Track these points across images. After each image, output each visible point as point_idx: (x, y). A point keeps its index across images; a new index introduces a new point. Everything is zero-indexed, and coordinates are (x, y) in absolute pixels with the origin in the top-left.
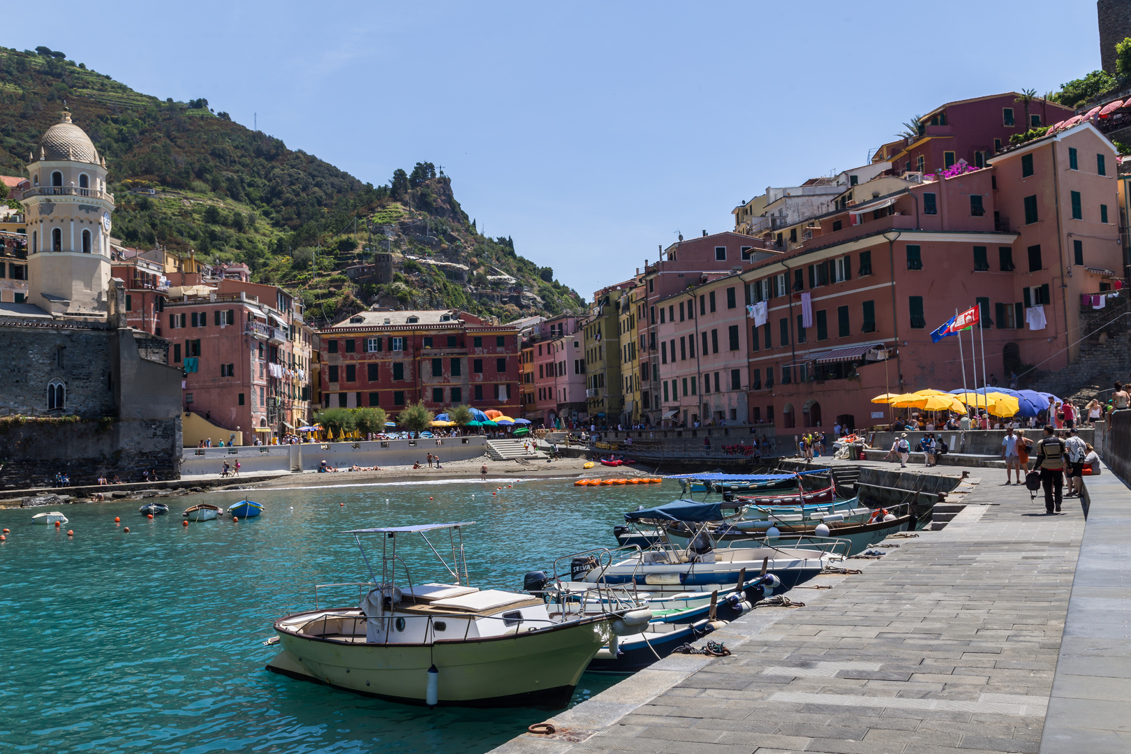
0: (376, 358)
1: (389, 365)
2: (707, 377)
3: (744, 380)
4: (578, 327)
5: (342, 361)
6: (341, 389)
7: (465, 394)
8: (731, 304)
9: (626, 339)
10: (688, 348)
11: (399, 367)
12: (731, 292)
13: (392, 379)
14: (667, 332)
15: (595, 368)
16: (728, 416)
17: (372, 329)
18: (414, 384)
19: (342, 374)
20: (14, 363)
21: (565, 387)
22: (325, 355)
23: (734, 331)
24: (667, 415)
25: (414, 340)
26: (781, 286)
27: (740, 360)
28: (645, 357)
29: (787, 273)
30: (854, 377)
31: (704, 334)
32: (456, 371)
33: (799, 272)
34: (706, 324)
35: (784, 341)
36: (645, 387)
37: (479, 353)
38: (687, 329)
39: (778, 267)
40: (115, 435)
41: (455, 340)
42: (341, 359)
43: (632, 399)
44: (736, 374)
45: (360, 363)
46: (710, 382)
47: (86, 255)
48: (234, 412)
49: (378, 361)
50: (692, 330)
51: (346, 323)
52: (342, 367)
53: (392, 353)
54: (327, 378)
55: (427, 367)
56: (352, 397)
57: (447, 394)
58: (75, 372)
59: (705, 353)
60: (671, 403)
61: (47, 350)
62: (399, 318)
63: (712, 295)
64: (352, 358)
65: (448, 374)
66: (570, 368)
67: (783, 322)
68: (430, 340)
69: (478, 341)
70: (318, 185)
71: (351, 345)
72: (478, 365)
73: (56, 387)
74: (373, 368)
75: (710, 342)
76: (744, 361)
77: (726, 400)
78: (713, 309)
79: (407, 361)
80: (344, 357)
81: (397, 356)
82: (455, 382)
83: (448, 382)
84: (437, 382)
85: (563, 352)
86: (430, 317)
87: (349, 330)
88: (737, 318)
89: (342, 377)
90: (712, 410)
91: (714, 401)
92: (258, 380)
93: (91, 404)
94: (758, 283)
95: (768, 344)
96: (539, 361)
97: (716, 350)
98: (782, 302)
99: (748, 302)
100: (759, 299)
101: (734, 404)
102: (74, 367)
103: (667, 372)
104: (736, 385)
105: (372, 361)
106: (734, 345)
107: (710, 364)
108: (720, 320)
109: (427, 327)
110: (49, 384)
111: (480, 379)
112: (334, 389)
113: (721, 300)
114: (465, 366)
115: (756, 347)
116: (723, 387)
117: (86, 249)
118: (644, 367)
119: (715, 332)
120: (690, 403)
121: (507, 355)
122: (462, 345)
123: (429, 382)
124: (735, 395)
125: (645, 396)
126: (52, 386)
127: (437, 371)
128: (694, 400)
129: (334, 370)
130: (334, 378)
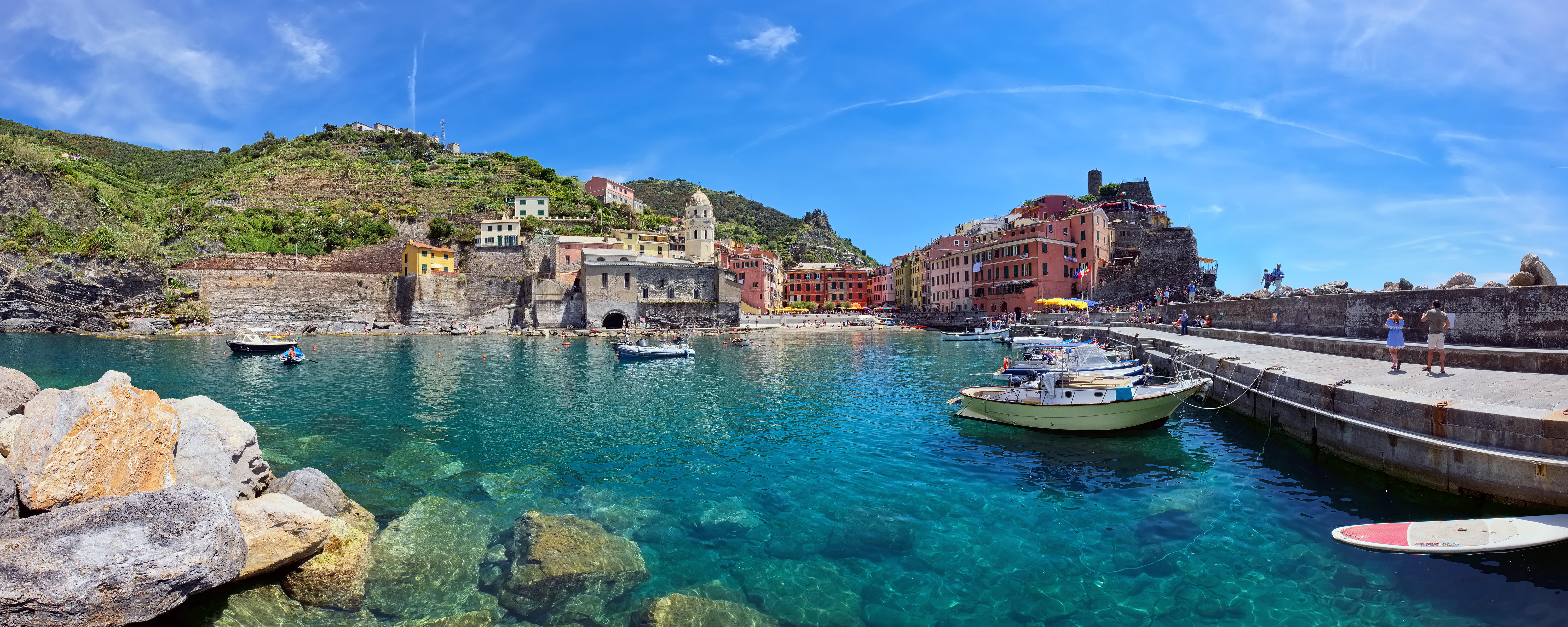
0: (809, 282)
1: (814, 284)
2: (954, 292)
3: (971, 293)
4: (891, 271)
5: (795, 283)
6: (794, 294)
7: (845, 297)
8: (966, 262)
9: (914, 276)
10: (945, 279)
11: (818, 285)
12: (966, 258)
13: (815, 290)
14: (934, 273)
15: (901, 287)
16: (963, 307)
17: (807, 270)
18: (824, 292)
21: (886, 295)
22: (789, 280)
23: (967, 273)
24: (934, 306)
25: (824, 275)
26: (989, 256)
27: (969, 285)
28: (924, 283)
29: (992, 251)
30: (1021, 293)
31: (953, 275)
32: (842, 288)
33: (997, 251)
34: (954, 270)
35: (990, 278)
36: (924, 295)
37: (851, 280)
38: (945, 272)
39: (989, 248)
41: (842, 275)
43: (916, 301)
44: (967, 291)
45: (803, 284)
46: (956, 294)
47: (706, 240)
48: (758, 301)
50: (947, 272)
51: (797, 268)
52: (795, 285)
53: (815, 280)
55: (830, 285)
56: (799, 297)
57: (838, 297)
58: (703, 283)
59: (953, 281)
60: (936, 302)
61: (693, 275)
62: (818, 266)
63: (958, 259)
64: (799, 282)
65: (838, 289)
66: (888, 287)
67: (989, 271)
68: (830, 275)
69: (851, 276)
71: (799, 276)
72: (850, 285)
73: (696, 290)
74: (808, 286)
75: (956, 278)
76: (971, 285)
77: (963, 301)
78: (958, 264)
79: (821, 283)
80: (796, 281)
81: (817, 281)
82: (842, 292)
83: (838, 292)
84: (834, 292)
85: (885, 281)
86: (830, 266)
87: (798, 270)
88: (967, 268)
89: (796, 289)
90: (955, 305)
91: (956, 302)
92: (767, 289)
93: (709, 296)
94: (978, 254)
95: (982, 279)
96: (874, 284)
97: (958, 280)
98: (989, 262)
99: (973, 262)
100: (979, 261)
101: (966, 303)
103: (934, 289)
104: (967, 295)
105: (807, 283)
106: (967, 279)
107: (955, 286)
108: (962, 269)
109: (830, 270)
110: (694, 289)
111: (851, 291)
112: (792, 294)
113: (962, 260)
114: (845, 285)
115: (976, 280)
116: (961, 296)
117: (706, 238)
118: (924, 288)
119: (958, 274)
120: (946, 302)
121: (862, 282)
122: (844, 277)
123: (831, 291)
124: (966, 299)
125: (924, 299)
127: (834, 287)
128: (948, 301)
129: (792, 286)
130: (792, 289)
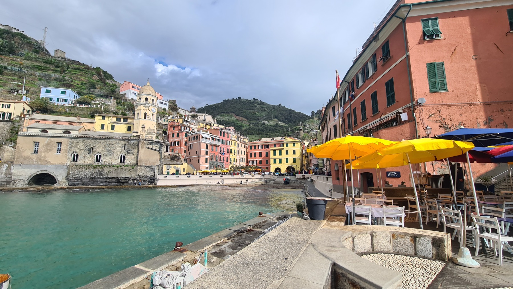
1: (265, 153)
19: (253, 155)
20: (110, 149)
23: (335, 127)
32: (280, 154)
35: (349, 127)
40: (136, 171)
45: (257, 152)
47: (145, 119)
52: (253, 153)
53: (265, 149)
54: (249, 156)
55: (272, 153)
56: (255, 161)
57: (278, 161)
58: (129, 151)
61: (120, 145)
67: (349, 116)
68: (275, 145)
70: (301, 118)
71: (255, 147)
73: (123, 156)
74: (261, 153)
80: (253, 150)
82: (280, 157)
92: (205, 156)
93: (133, 161)
102: (128, 150)
110: (120, 156)
117: (145, 118)
123: (272, 157)
126: (121, 156)
127: (275, 154)
129: (251, 154)
130: (251, 156)
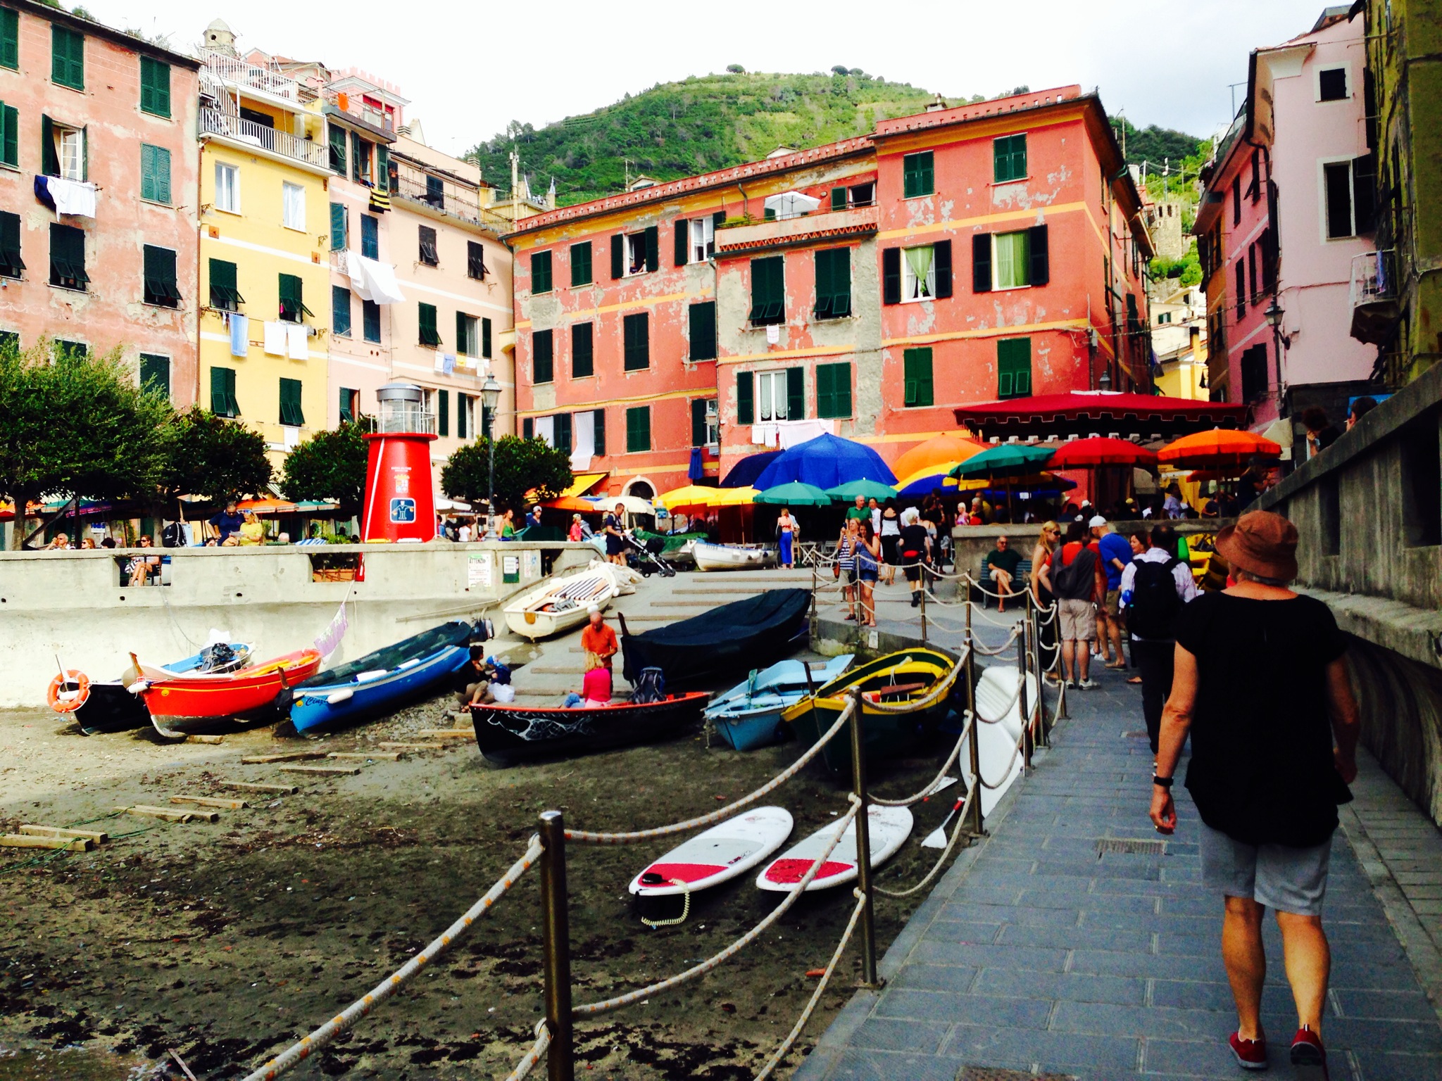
0: (644, 294)
1: (678, 313)
5: (562, 316)
6: (559, 401)
13: (686, 359)
19: (563, 355)
22: (525, 300)
32: (836, 302)
42: (560, 307)
45: (604, 317)
49: (646, 304)
52: (562, 331)
53: (686, 269)
54: (527, 368)
64: (586, 304)
74: (636, 327)
80: (567, 302)
81: (698, 282)
82: (832, 342)
89: (562, 365)
105: (633, 307)
112: (544, 403)
121: (1039, 214)
